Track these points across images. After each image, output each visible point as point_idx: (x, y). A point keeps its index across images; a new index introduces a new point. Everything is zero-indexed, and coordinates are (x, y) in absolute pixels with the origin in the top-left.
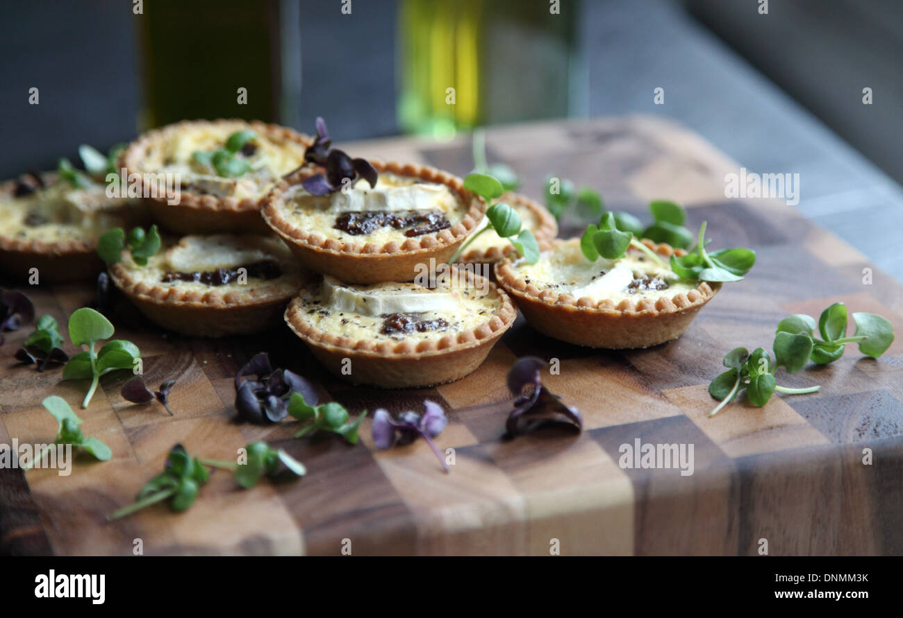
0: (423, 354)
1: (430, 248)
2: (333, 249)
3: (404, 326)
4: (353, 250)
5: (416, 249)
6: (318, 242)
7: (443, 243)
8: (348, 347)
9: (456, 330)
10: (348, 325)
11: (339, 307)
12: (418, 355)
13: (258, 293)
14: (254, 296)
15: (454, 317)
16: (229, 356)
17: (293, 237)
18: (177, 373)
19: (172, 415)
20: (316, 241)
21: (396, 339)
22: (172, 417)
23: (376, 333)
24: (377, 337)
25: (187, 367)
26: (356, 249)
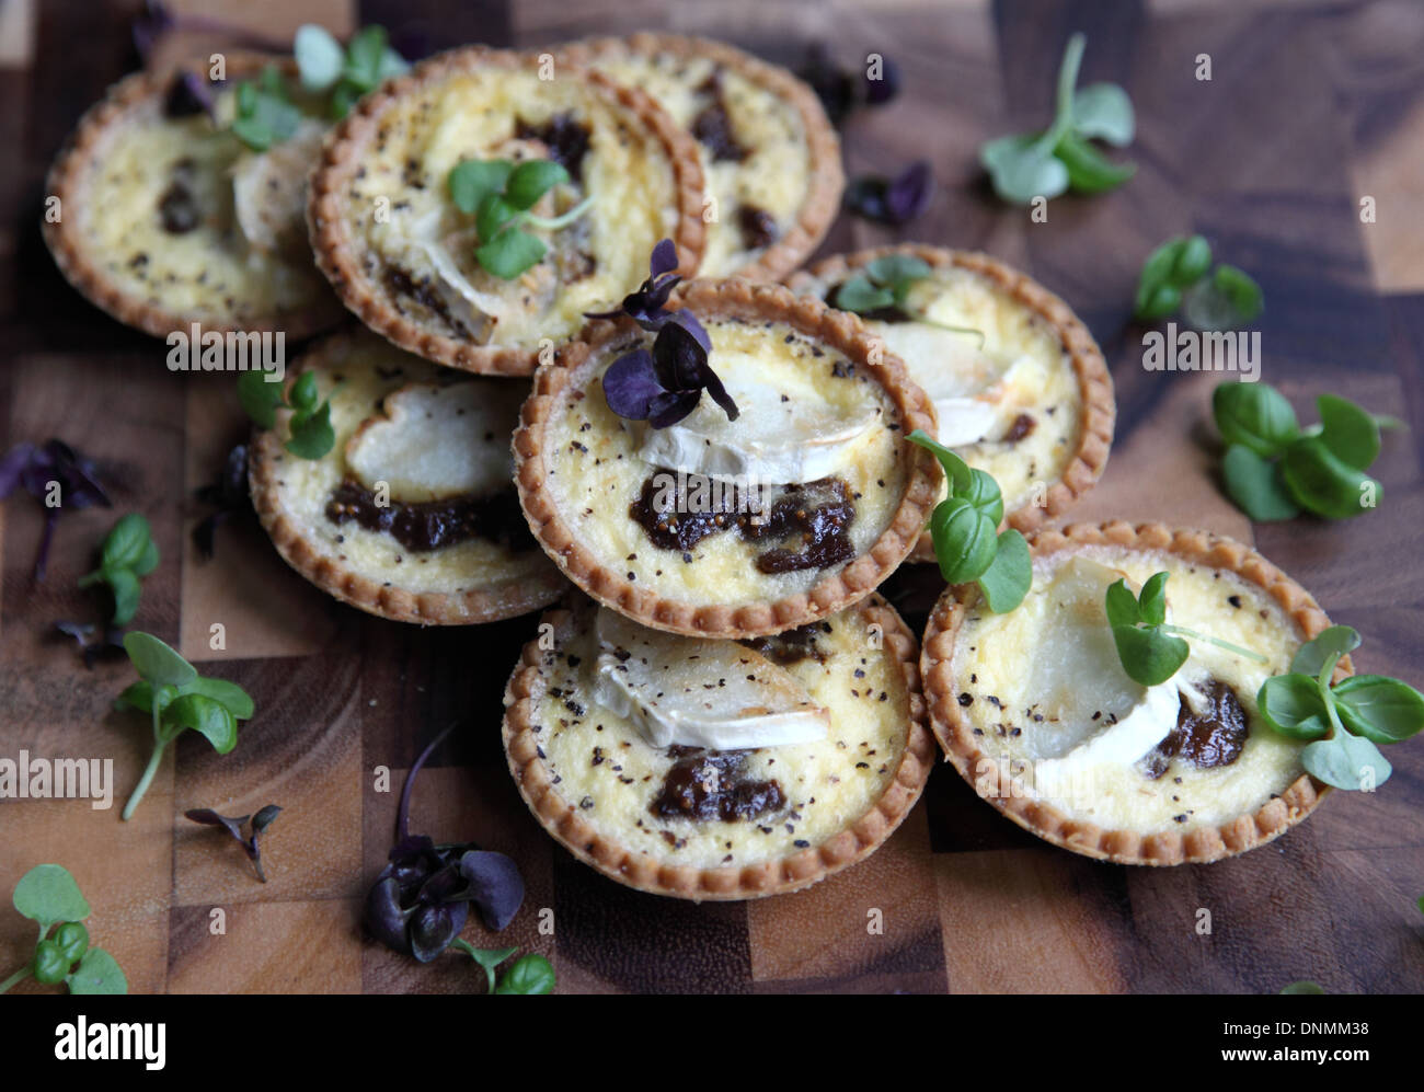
0: (708, 896)
1: (788, 625)
2: (605, 596)
3: (697, 805)
4: (642, 608)
5: (760, 627)
6: (585, 568)
7: (817, 612)
8: (579, 845)
9: (791, 829)
10: (601, 770)
11: (605, 697)
12: (698, 897)
13: (481, 600)
14: (471, 608)
15: (801, 780)
16: (421, 689)
17: (544, 539)
18: (315, 727)
19: (263, 881)
20: (581, 567)
21: (670, 838)
22: (260, 887)
23: (642, 811)
24: (640, 824)
25: (338, 712)
26: (647, 607)
